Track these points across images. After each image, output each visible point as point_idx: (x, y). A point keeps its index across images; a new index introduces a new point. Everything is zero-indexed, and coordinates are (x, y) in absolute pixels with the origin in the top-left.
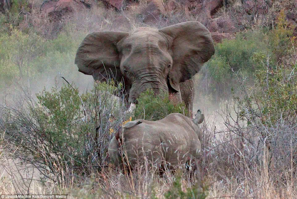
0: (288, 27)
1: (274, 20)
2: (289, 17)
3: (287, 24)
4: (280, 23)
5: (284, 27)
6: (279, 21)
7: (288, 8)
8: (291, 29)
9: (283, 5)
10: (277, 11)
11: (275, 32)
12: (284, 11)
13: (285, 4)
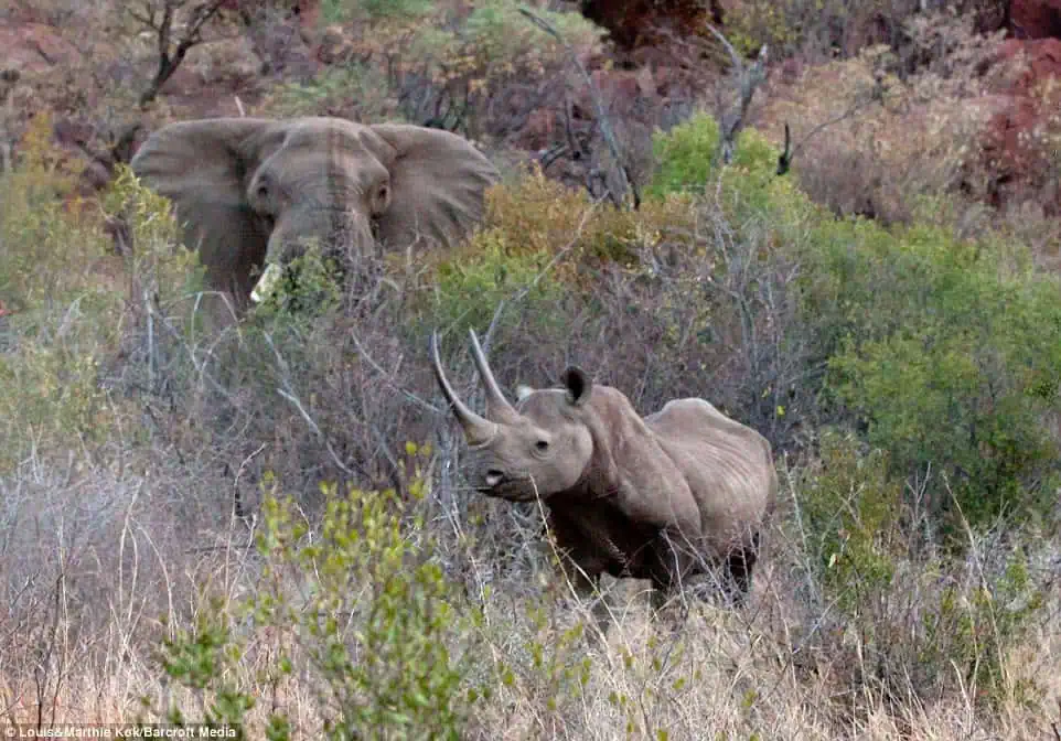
0: (58, 167)
1: (14, 142)
2: (61, 134)
3: (56, 156)
4: (30, 155)
5: (46, 168)
6: (28, 147)
7: (60, 105)
8: (70, 173)
9: (42, 97)
10: (21, 117)
11: (13, 184)
12: (47, 117)
13: (51, 93)
